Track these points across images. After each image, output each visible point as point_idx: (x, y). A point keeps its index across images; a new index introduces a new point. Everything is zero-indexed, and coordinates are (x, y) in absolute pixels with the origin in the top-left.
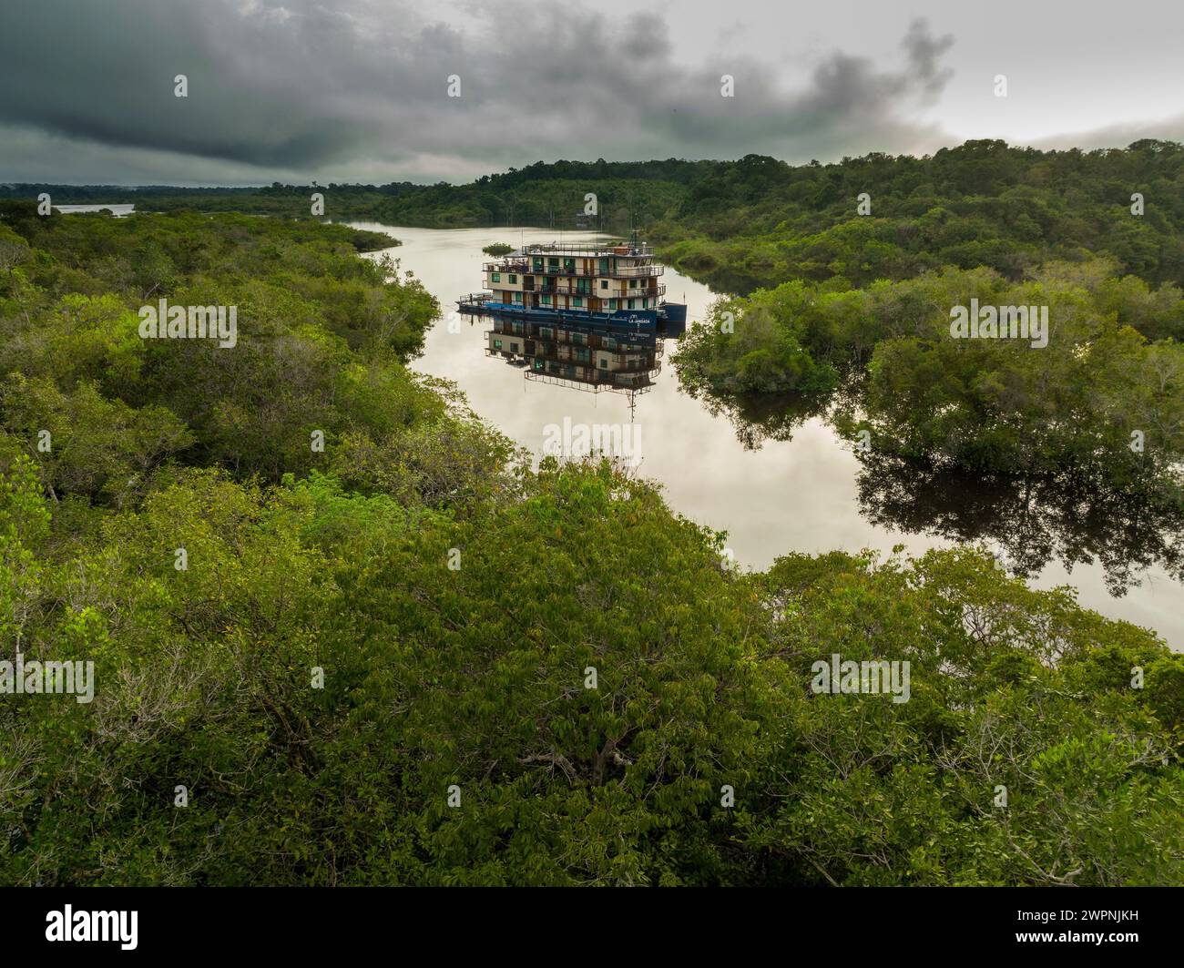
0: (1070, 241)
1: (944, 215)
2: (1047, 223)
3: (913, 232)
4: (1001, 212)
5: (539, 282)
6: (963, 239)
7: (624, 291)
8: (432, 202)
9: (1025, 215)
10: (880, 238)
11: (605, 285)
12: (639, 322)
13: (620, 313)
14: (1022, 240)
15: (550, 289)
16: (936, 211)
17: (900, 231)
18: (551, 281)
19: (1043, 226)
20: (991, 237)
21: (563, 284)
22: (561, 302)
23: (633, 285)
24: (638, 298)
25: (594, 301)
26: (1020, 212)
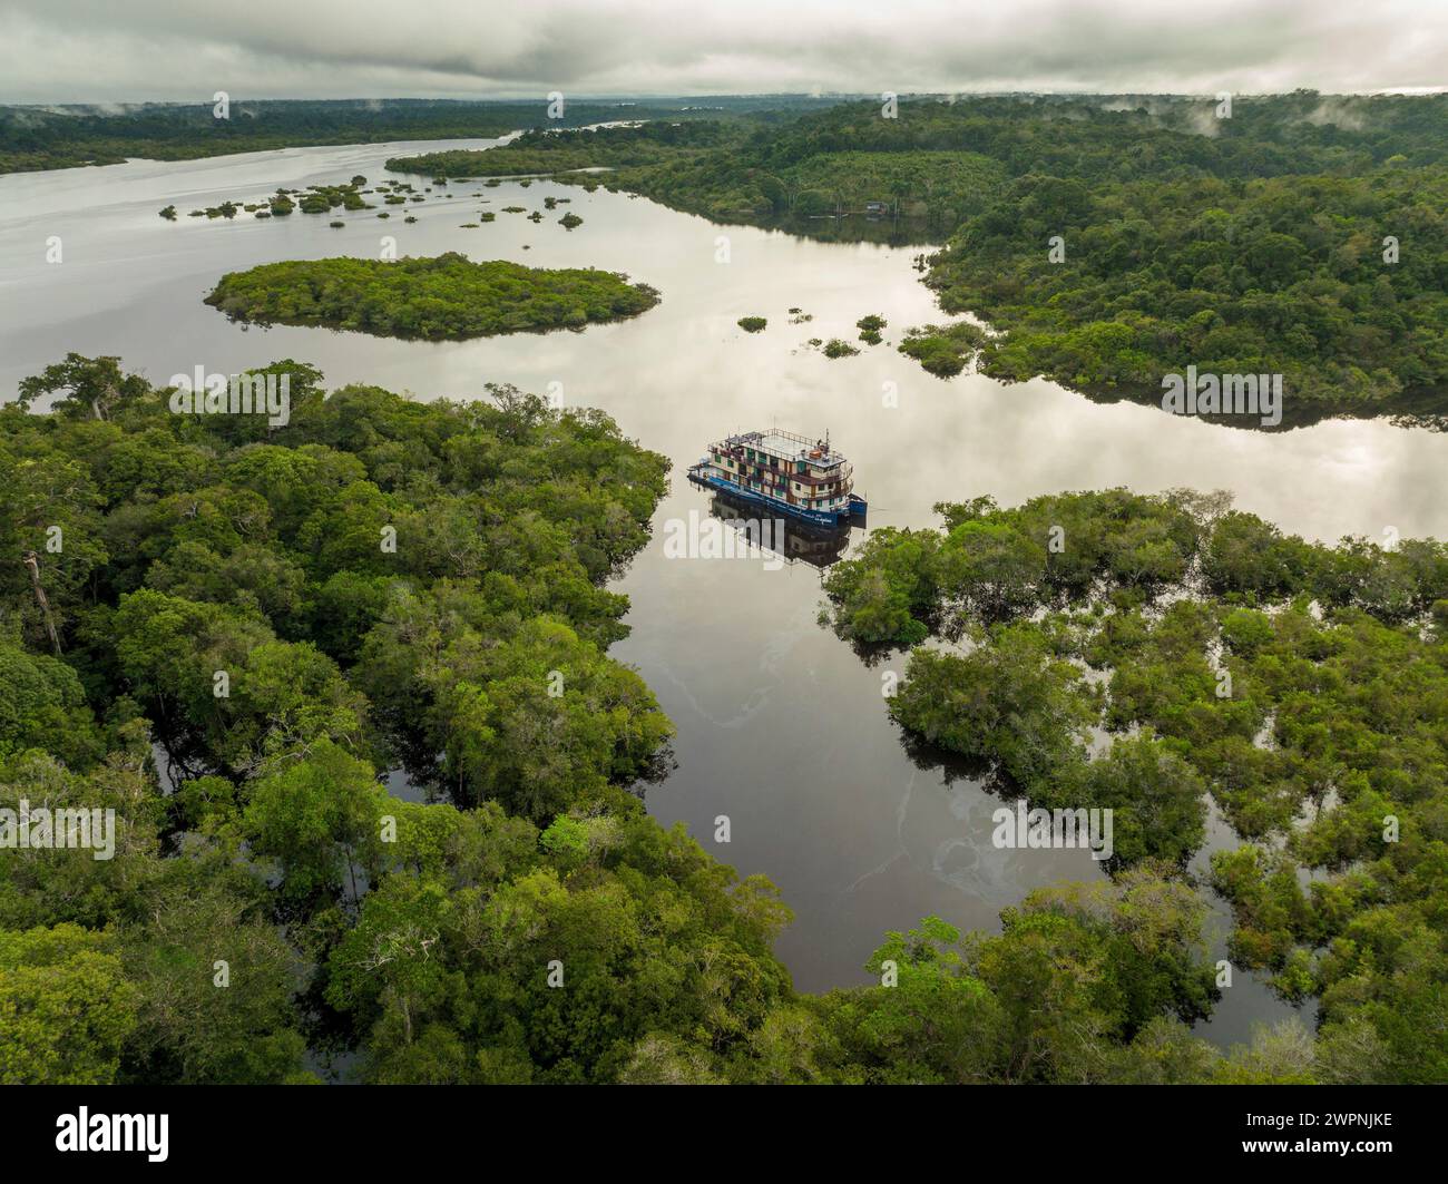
0: (1346, 357)
1: (1211, 319)
2: (1324, 335)
3: (1175, 339)
4: (1275, 320)
5: (751, 470)
6: (1224, 353)
7: (813, 494)
8: (707, 181)
9: (1301, 326)
10: (1135, 346)
11: (798, 487)
12: (823, 520)
13: (809, 511)
14: (1291, 354)
15: (758, 478)
16: (1204, 315)
17: (1158, 338)
18: (760, 471)
19: (1319, 337)
20: (1254, 354)
21: (768, 476)
22: (767, 490)
23: (821, 488)
24: (825, 499)
25: (791, 497)
26: (1296, 321)
